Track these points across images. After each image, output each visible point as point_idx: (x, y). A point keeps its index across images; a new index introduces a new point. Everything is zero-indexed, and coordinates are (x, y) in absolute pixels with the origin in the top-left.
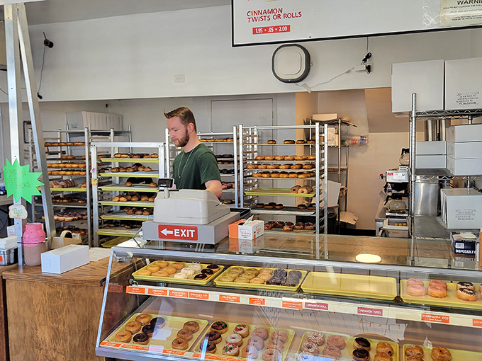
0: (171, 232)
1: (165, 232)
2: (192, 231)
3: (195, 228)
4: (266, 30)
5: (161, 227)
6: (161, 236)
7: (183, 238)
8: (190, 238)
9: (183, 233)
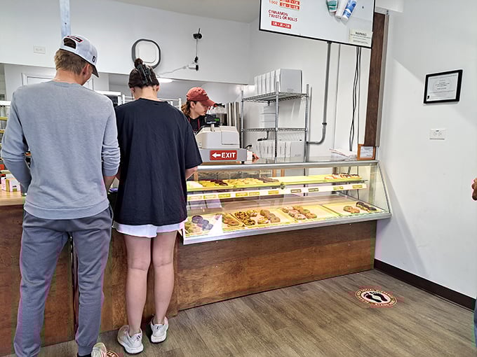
0: (219, 155)
1: (215, 155)
2: (234, 154)
3: (235, 151)
4: (278, 25)
5: (213, 152)
6: (212, 158)
7: (228, 159)
8: (232, 158)
9: (228, 156)
